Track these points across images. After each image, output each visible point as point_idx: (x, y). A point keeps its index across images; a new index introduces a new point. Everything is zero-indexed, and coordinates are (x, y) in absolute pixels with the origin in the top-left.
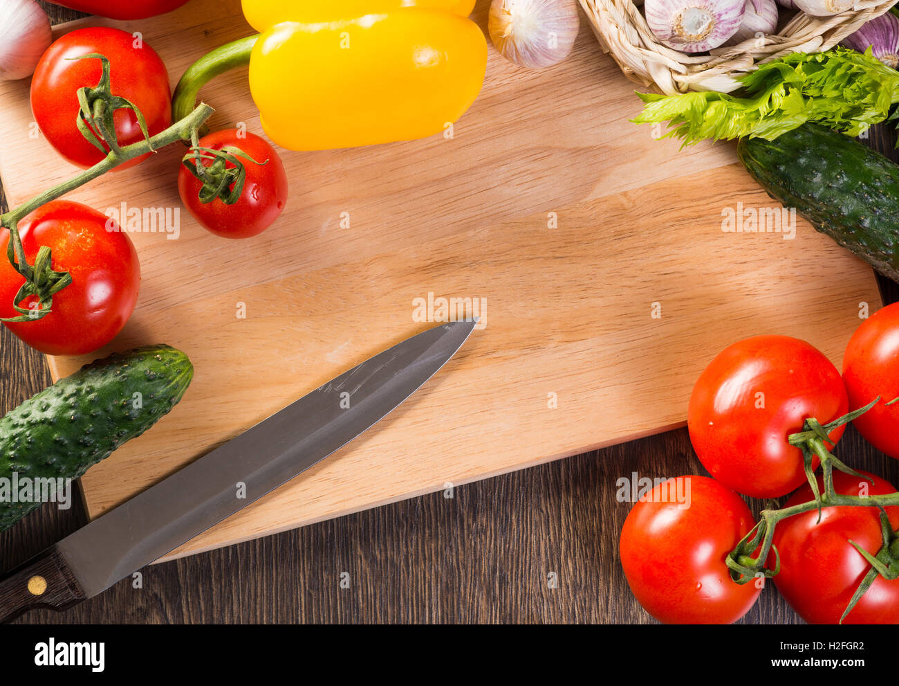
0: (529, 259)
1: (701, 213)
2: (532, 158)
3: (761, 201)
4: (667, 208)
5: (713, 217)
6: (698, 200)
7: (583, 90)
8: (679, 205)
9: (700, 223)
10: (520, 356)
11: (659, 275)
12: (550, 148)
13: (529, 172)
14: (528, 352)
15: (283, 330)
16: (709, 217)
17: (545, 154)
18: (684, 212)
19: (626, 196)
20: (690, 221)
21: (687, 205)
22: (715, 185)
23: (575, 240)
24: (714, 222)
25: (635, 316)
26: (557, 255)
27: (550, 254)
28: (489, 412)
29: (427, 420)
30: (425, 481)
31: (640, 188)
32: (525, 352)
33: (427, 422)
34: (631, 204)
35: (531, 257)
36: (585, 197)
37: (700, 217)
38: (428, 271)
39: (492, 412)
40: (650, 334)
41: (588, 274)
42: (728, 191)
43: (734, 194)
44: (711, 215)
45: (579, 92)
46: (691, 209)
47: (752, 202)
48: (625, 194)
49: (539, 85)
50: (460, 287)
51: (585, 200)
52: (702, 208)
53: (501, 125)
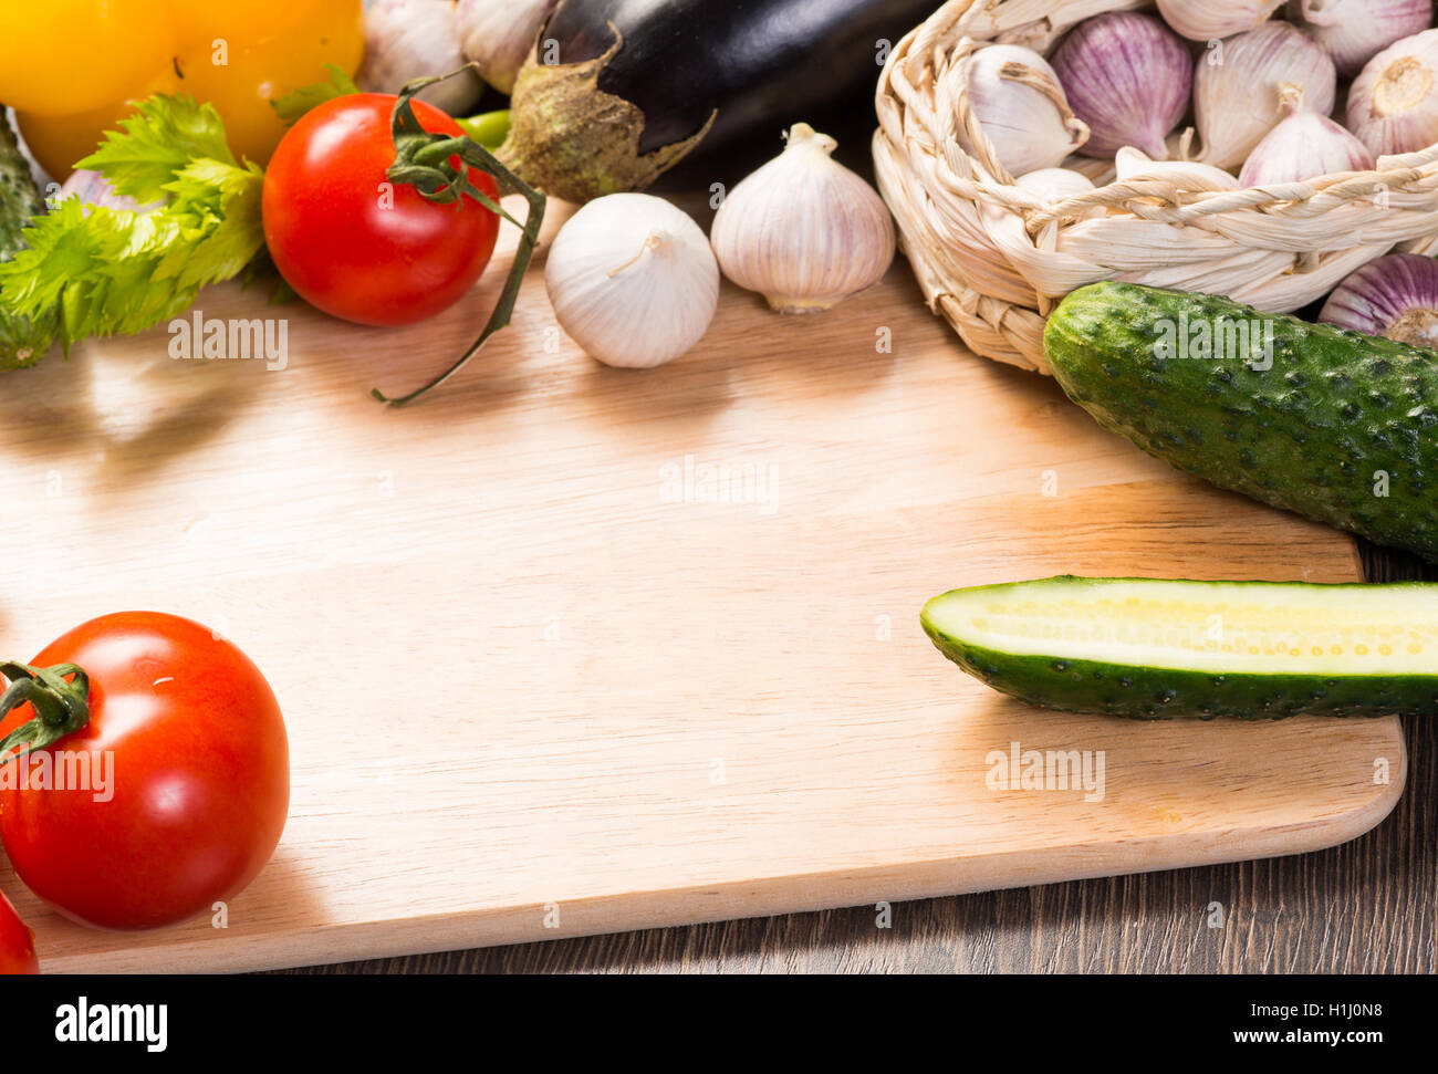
6: (1047, 529)
19: (907, 514)
28: (556, 809)
34: (915, 525)
36: (828, 510)
42: (1108, 520)
43: (1119, 525)
47: (1153, 540)
48: (906, 511)
51: (828, 513)
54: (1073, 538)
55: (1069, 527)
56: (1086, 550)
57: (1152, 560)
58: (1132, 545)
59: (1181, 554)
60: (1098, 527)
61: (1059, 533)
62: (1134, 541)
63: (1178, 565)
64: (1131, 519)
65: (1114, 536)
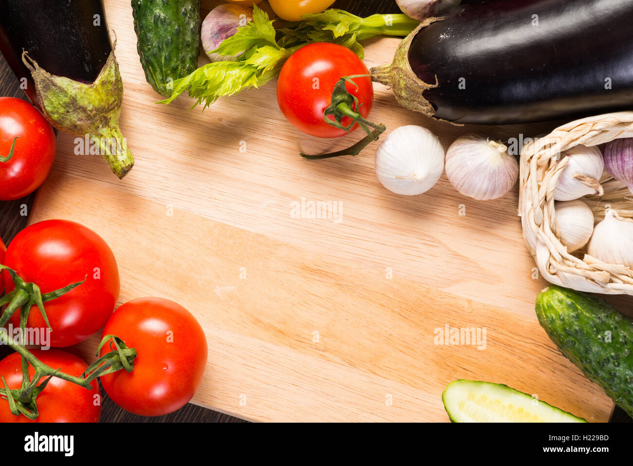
0: (382, 305)
1: (511, 344)
2: (424, 242)
3: (554, 360)
4: (491, 326)
5: (517, 351)
6: (515, 334)
7: (484, 218)
8: (500, 330)
9: (507, 350)
10: (338, 363)
11: (460, 367)
12: (440, 242)
13: (416, 249)
14: (345, 364)
15: (198, 254)
16: (515, 349)
17: (434, 244)
18: (500, 336)
19: (469, 303)
20: (501, 344)
21: (506, 333)
22: (532, 331)
23: (419, 311)
24: (515, 355)
25: (428, 384)
26: (403, 314)
27: (397, 310)
28: (297, 387)
29: (254, 368)
30: (229, 406)
31: (482, 304)
32: (343, 363)
33: (254, 369)
34: (470, 310)
35: (386, 305)
36: (443, 288)
37: (509, 345)
38: (313, 273)
39: (299, 388)
40: (431, 402)
41: (414, 339)
42: (538, 340)
43: (541, 344)
44: (517, 349)
45: (481, 217)
46: (508, 338)
47: (549, 357)
48: (469, 301)
49: (457, 197)
50: (328, 296)
51: (442, 289)
52: (514, 341)
53: (417, 208)
54: (522, 343)
55: (523, 337)
56: (524, 351)
57: (544, 367)
58: (541, 356)
59: (555, 369)
60: (533, 342)
61: (518, 338)
62: (542, 355)
63: (552, 374)
64: (546, 343)
65: (536, 348)
